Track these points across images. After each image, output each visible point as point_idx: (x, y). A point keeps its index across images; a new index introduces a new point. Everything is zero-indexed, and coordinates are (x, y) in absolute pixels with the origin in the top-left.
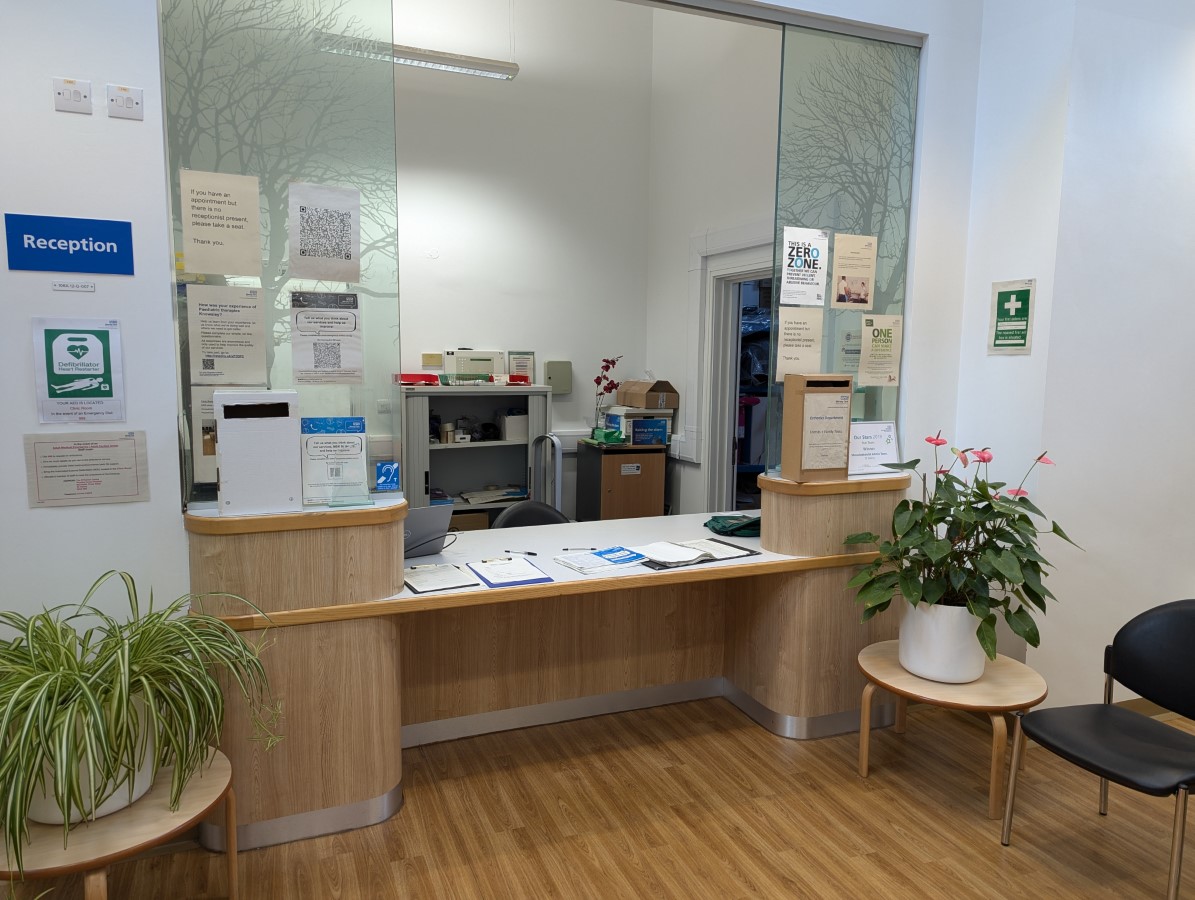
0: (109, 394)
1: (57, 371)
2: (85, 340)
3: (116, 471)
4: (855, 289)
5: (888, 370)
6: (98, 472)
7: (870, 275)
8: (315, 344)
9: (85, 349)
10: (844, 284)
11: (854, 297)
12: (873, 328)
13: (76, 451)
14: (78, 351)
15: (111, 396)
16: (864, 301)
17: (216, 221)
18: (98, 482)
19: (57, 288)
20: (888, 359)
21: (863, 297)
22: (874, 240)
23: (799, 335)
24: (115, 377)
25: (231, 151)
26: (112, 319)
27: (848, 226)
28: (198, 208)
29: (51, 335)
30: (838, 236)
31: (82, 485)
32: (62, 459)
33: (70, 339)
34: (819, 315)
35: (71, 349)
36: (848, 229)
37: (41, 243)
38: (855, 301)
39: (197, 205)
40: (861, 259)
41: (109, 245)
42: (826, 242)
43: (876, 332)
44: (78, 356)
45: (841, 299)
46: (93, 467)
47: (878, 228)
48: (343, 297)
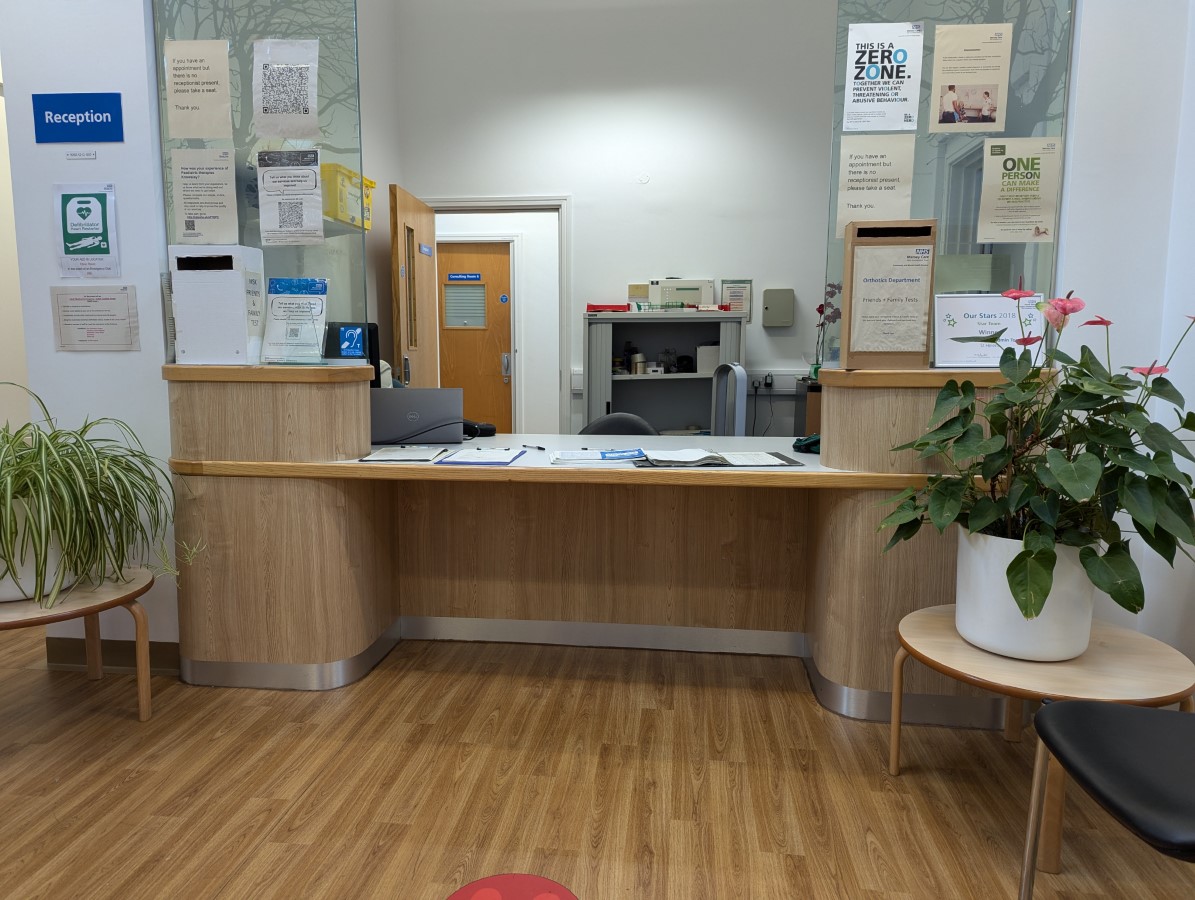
0: (106, 251)
1: (70, 231)
2: (89, 202)
3: (115, 322)
4: (971, 102)
5: (1033, 219)
6: (101, 322)
7: (1000, 81)
8: (280, 203)
9: (88, 210)
10: (952, 96)
11: (969, 114)
12: (1004, 158)
13: (85, 303)
14: (84, 213)
15: (108, 253)
16: (989, 119)
17: (194, 87)
18: (102, 331)
19: (70, 157)
20: (1033, 202)
21: (986, 113)
22: (1006, 29)
23: (874, 173)
24: (111, 236)
25: (207, 18)
26: (109, 183)
27: (962, 14)
28: (179, 76)
29: (66, 199)
30: (940, 29)
31: (90, 333)
32: (76, 309)
33: (79, 202)
34: (909, 145)
35: (80, 210)
36: (962, 18)
37: (58, 118)
38: (972, 120)
39: (178, 73)
40: (982, 59)
41: (105, 115)
42: (918, 39)
43: (1010, 165)
44: (84, 217)
45: (947, 118)
46: (98, 318)
47: (1016, 11)
48: (305, 154)
